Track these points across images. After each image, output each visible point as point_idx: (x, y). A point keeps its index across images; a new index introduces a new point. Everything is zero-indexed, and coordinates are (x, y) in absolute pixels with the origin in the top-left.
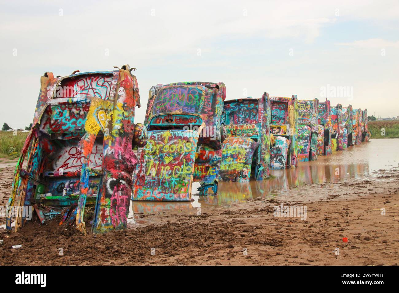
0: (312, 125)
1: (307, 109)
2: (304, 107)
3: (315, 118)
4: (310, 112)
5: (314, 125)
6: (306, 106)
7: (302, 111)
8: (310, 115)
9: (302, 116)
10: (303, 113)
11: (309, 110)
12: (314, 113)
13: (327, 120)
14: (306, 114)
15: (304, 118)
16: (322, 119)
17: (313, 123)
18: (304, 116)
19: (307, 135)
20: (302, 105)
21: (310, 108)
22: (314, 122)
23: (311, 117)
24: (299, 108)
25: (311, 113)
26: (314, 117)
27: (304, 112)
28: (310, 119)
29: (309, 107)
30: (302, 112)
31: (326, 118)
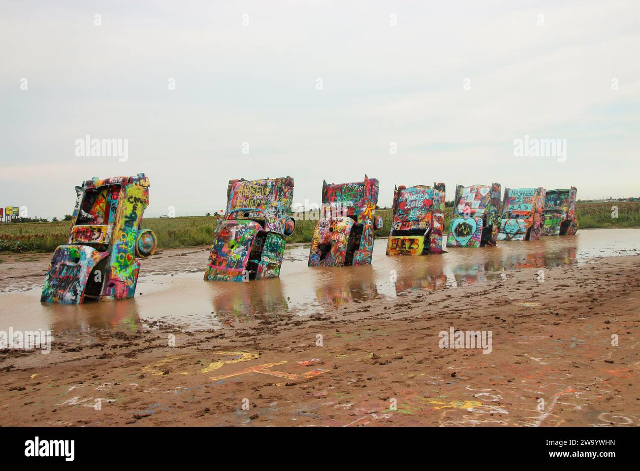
0: (267, 220)
1: (265, 194)
2: (261, 191)
3: (274, 208)
4: (267, 199)
5: (269, 220)
6: (264, 189)
7: (258, 197)
8: (266, 204)
9: (256, 206)
10: (258, 201)
11: (267, 196)
12: (273, 200)
13: (362, 209)
14: (262, 202)
15: (259, 209)
16: (356, 208)
17: (268, 218)
18: (259, 205)
19: (249, 237)
20: (259, 188)
21: (269, 192)
22: (271, 216)
23: (268, 208)
24: (256, 192)
25: (269, 201)
26: (272, 206)
27: (260, 200)
28: (266, 211)
29: (268, 190)
30: (258, 199)
31: (362, 206)
